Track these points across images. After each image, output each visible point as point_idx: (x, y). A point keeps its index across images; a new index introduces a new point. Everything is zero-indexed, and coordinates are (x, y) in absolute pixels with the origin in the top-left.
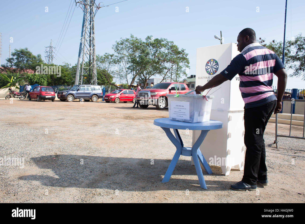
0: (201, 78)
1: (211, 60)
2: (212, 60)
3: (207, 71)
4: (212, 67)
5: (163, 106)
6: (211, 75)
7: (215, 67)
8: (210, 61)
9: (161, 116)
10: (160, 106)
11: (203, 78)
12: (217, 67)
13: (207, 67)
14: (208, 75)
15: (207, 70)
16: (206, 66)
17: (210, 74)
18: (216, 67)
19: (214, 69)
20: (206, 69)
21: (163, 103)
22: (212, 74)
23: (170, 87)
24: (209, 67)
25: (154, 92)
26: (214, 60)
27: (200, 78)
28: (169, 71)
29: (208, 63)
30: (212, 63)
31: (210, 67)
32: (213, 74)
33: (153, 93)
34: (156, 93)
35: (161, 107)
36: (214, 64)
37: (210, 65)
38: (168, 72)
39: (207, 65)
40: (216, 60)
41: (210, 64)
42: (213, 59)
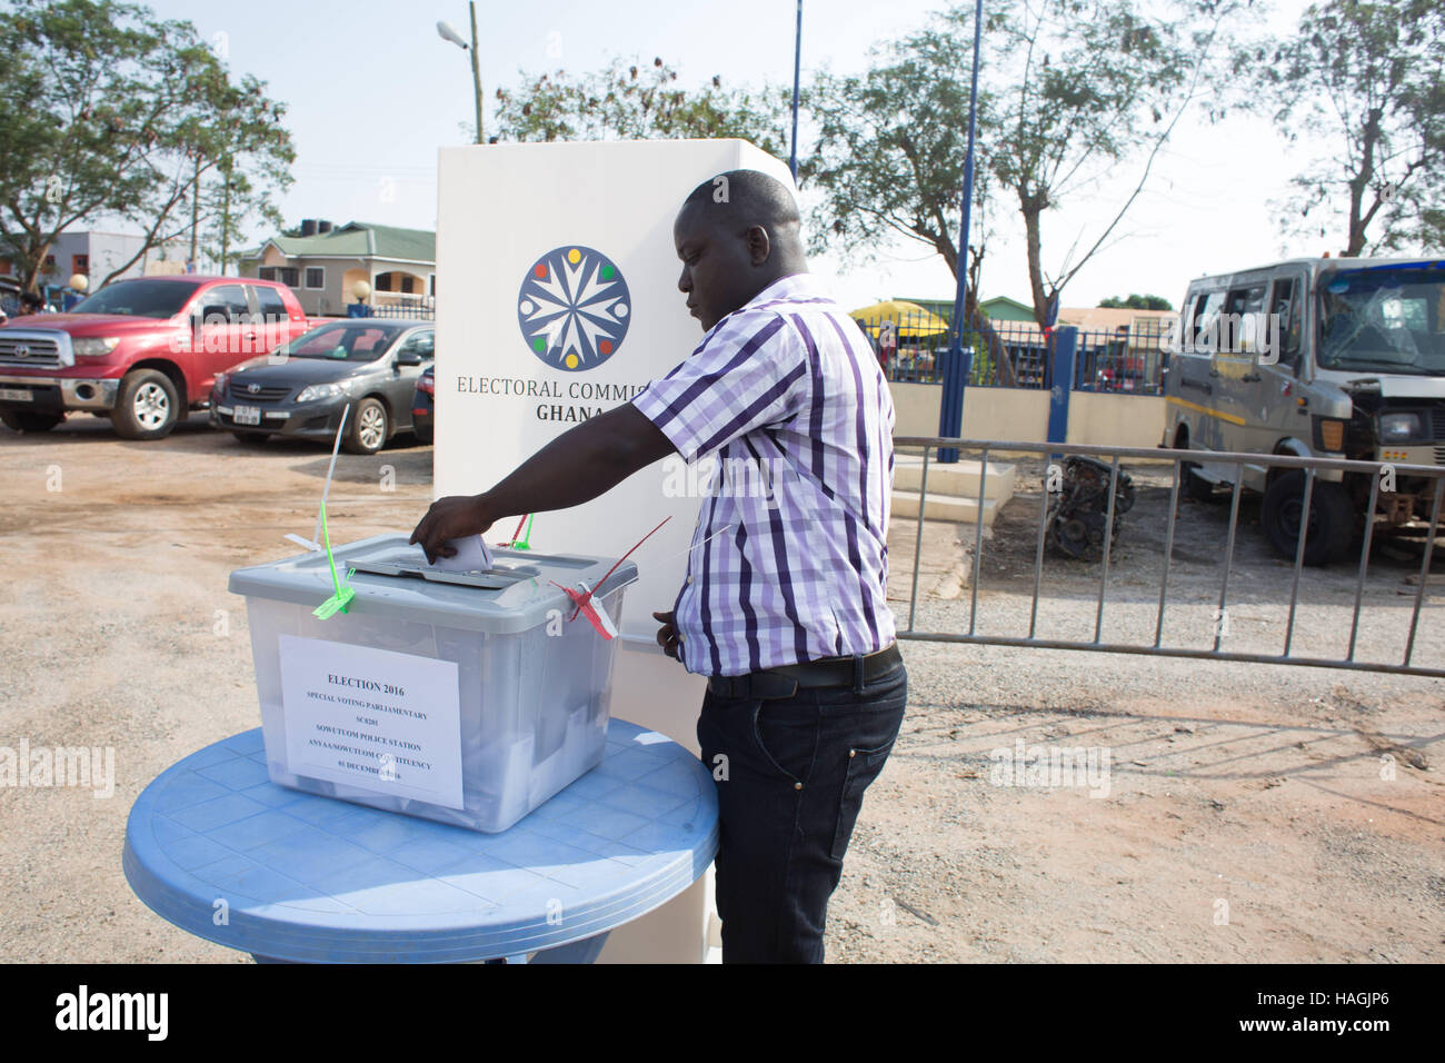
0: (486, 386)
1: (565, 251)
2: (574, 256)
3: (531, 341)
4: (573, 309)
5: (157, 419)
6: (562, 366)
7: (599, 310)
8: (556, 258)
9: (149, 493)
10: (142, 417)
11: (499, 386)
12: (621, 310)
13: (537, 308)
14: (536, 369)
15: (530, 327)
16: (522, 298)
17: (554, 359)
18: (611, 310)
19: (593, 331)
20: (522, 317)
21: (160, 399)
22: (572, 362)
23: (195, 306)
24: (548, 308)
25: (94, 337)
26: (593, 258)
27: (476, 385)
28: (180, 202)
29: (539, 271)
30: (574, 279)
31: (560, 309)
32: (581, 367)
33: (91, 342)
34: (111, 343)
35: (149, 424)
36: (593, 288)
37: (562, 296)
38: (171, 203)
39: (529, 289)
40: (606, 262)
41: (554, 287)
42: (584, 251)
